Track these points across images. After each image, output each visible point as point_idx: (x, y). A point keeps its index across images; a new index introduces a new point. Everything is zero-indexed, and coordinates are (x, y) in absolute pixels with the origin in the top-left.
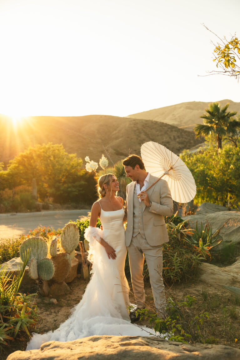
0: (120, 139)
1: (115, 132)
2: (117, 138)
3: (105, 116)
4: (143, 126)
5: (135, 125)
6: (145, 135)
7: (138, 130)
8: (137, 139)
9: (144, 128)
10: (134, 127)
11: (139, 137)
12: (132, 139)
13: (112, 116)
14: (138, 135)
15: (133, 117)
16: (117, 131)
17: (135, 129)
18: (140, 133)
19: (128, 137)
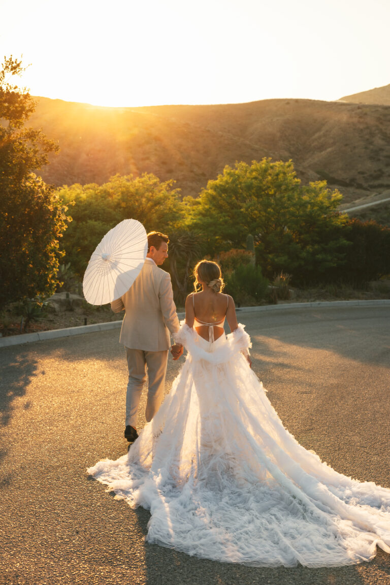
0: (329, 150)
1: (317, 135)
2: (321, 148)
3: (297, 101)
4: (379, 119)
5: (361, 117)
6: (383, 139)
7: (368, 128)
8: (366, 148)
9: (381, 123)
10: (359, 122)
11: (371, 143)
12: (355, 147)
13: (310, 100)
14: (368, 140)
15: (357, 102)
16: (322, 133)
17: (361, 127)
18: (372, 135)
19: (346, 145)
